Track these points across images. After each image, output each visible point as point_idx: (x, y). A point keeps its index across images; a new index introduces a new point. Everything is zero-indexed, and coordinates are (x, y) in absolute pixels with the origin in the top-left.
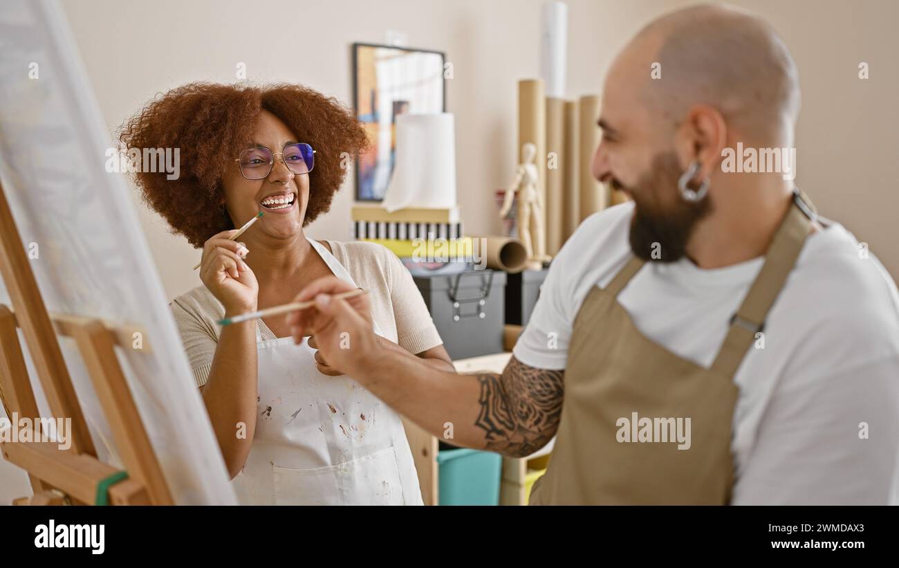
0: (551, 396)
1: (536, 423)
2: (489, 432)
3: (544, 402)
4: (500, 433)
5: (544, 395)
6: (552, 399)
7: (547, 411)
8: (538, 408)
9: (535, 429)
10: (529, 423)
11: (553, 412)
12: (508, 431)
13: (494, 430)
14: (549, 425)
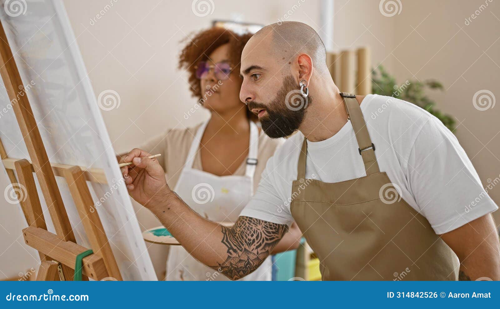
0: (274, 231)
1: (257, 247)
2: (229, 249)
3: (269, 232)
4: (235, 251)
5: (271, 228)
6: (273, 233)
7: (267, 239)
8: (264, 236)
9: (255, 252)
10: (253, 247)
11: (269, 242)
12: (239, 251)
13: (232, 248)
14: (264, 251)
